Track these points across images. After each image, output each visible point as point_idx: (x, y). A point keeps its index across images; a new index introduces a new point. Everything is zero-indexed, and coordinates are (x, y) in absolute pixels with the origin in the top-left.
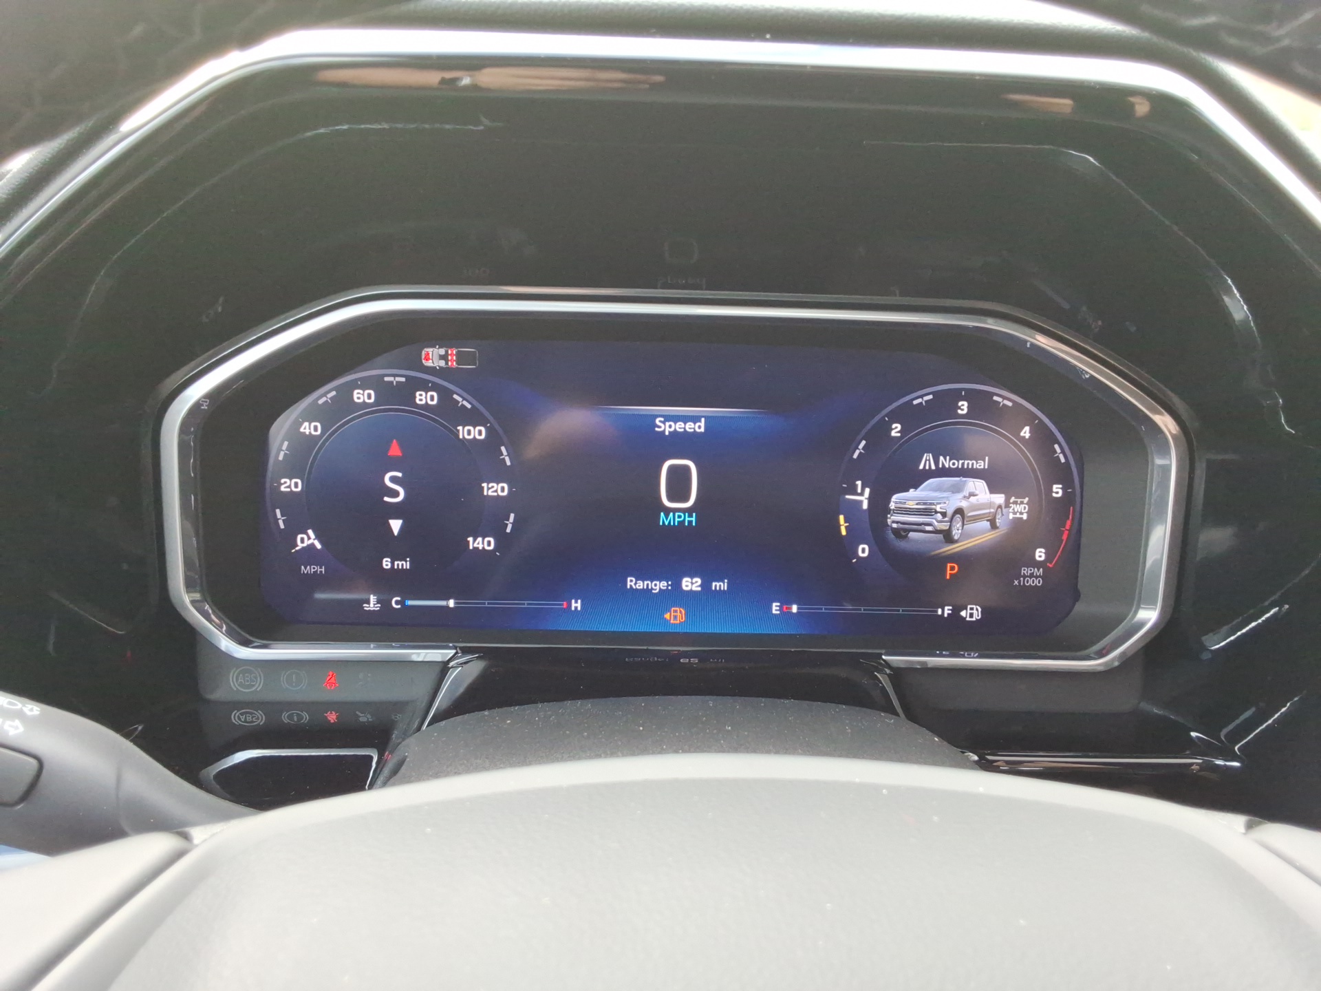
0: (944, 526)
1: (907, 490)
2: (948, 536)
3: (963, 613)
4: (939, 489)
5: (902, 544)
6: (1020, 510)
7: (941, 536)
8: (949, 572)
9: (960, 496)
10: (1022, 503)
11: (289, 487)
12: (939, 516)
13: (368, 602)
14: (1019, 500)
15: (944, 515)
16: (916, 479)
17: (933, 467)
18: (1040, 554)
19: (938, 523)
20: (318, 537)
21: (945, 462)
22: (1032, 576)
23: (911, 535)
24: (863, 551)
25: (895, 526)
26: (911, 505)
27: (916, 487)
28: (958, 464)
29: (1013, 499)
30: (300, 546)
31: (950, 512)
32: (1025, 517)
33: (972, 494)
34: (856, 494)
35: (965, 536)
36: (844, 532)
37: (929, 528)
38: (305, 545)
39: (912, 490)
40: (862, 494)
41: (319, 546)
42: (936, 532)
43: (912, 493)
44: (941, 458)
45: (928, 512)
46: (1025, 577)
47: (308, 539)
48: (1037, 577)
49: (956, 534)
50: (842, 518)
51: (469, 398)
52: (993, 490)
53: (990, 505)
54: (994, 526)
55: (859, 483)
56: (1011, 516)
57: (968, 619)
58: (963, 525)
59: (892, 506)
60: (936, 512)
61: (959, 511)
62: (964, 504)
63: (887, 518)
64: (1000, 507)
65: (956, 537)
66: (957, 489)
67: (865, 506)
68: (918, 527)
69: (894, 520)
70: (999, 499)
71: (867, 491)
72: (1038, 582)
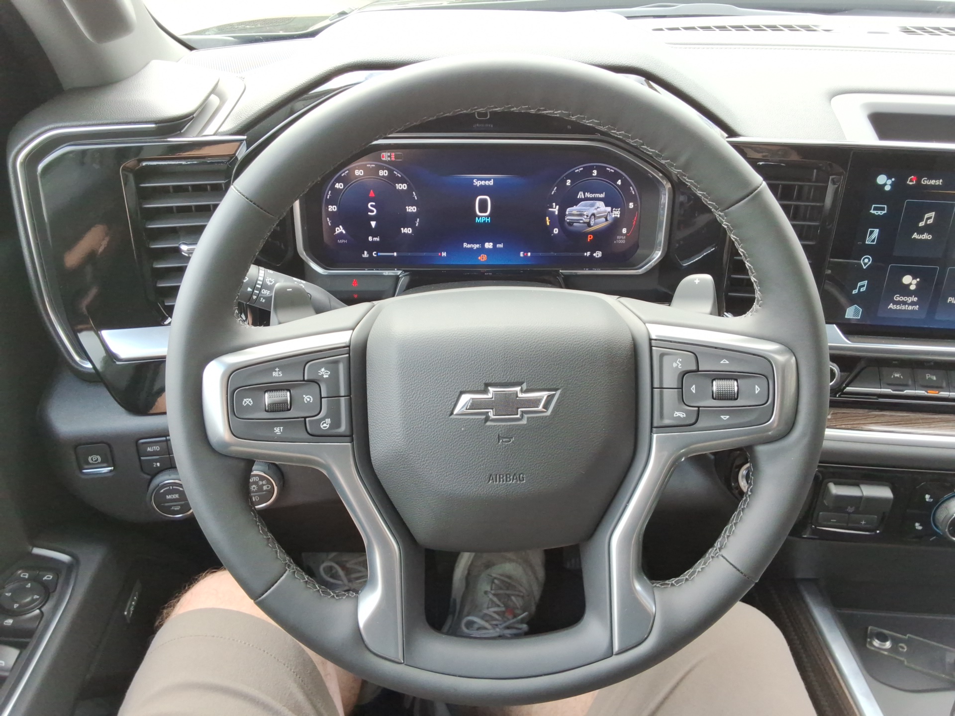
0: (587, 220)
1: (573, 206)
2: (589, 225)
3: (594, 255)
4: (585, 206)
5: (571, 228)
6: (617, 213)
7: (586, 225)
8: (589, 238)
9: (594, 208)
10: (618, 210)
11: (332, 209)
12: (585, 217)
13: (364, 254)
14: (616, 209)
15: (587, 216)
16: (576, 202)
17: (583, 197)
18: (624, 231)
19: (585, 219)
20: (344, 229)
21: (588, 195)
22: (621, 239)
23: (575, 224)
24: (556, 231)
25: (568, 221)
26: (575, 212)
27: (576, 205)
28: (592, 196)
29: (614, 209)
30: (337, 232)
31: (590, 215)
32: (619, 216)
33: (598, 208)
34: (552, 208)
35: (595, 224)
36: (548, 224)
37: (581, 221)
38: (339, 232)
39: (575, 206)
40: (555, 208)
41: (344, 232)
42: (584, 223)
43: (575, 207)
44: (586, 193)
45: (581, 215)
46: (618, 239)
47: (340, 230)
48: (623, 239)
49: (592, 223)
50: (547, 218)
51: (400, 172)
52: (606, 206)
53: (605, 212)
54: (607, 220)
55: (554, 204)
56: (613, 216)
57: (596, 257)
58: (595, 220)
59: (567, 213)
60: (584, 215)
61: (593, 215)
62: (595, 212)
63: (565, 218)
64: (609, 212)
65: (592, 225)
66: (592, 206)
67: (557, 213)
68: (577, 221)
69: (568, 218)
70: (609, 209)
71: (557, 207)
72: (623, 242)
